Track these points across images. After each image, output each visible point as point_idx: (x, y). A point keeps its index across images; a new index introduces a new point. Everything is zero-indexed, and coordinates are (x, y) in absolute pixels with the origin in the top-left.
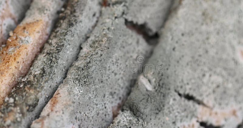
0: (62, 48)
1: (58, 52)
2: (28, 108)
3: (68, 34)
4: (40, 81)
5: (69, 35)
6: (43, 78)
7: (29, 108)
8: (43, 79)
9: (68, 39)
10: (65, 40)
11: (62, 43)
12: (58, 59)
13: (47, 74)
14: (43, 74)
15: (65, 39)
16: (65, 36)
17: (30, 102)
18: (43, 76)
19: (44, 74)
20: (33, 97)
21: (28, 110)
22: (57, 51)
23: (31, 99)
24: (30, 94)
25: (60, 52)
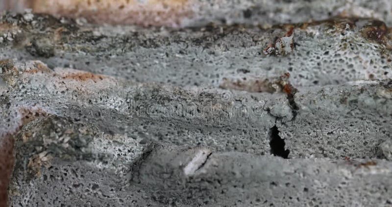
0: (152, 48)
1: (142, 45)
2: (30, 44)
3: (179, 45)
4: (80, 40)
5: (179, 47)
6: (87, 42)
7: (30, 47)
8: (85, 42)
9: (171, 49)
10: (167, 45)
11: (159, 43)
12: (131, 50)
13: (98, 46)
14: (93, 39)
15: (169, 44)
16: (175, 41)
17: (40, 44)
18: (89, 41)
19: (93, 41)
20: (49, 43)
21: (26, 47)
22: (142, 42)
23: (45, 42)
24: (51, 38)
25: (144, 47)
